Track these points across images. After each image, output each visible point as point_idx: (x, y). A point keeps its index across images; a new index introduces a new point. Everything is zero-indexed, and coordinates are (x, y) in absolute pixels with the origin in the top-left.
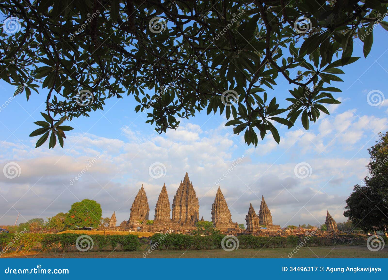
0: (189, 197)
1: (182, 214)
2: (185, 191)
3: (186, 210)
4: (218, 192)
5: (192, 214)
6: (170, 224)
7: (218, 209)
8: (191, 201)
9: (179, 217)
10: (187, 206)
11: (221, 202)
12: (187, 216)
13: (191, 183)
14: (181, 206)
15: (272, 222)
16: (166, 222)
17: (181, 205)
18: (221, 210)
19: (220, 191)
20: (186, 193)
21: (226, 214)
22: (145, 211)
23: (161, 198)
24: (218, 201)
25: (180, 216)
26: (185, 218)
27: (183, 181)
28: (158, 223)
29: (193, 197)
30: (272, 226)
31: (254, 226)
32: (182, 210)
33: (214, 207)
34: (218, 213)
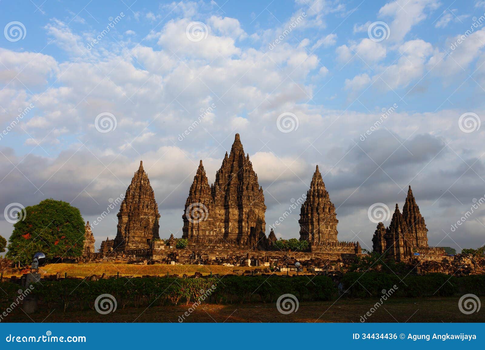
0: (244, 187)
1: (230, 224)
2: (234, 175)
3: (239, 215)
4: (315, 179)
5: (253, 225)
6: (218, 245)
7: (316, 214)
8: (249, 197)
9: (223, 230)
10: (240, 207)
11: (320, 199)
12: (240, 228)
13: (248, 157)
14: (226, 207)
15: (427, 240)
16: (210, 241)
17: (228, 205)
18: (322, 216)
19: (320, 177)
20: (237, 179)
21: (332, 225)
22: (151, 219)
23: (195, 192)
24: (314, 199)
25: (226, 227)
26: (237, 232)
27: (229, 154)
28: (194, 244)
29: (253, 188)
30: (428, 249)
31: (402, 250)
32: (231, 216)
33: (307, 210)
34: (315, 223)
